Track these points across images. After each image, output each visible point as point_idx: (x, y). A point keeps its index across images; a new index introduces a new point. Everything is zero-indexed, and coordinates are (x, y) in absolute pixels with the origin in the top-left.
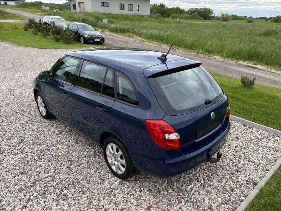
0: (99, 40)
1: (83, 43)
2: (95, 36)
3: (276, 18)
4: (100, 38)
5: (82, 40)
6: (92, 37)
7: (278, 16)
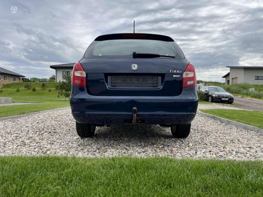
0: (227, 99)
1: (211, 102)
2: (222, 95)
4: (228, 97)
5: (210, 99)
6: (219, 96)
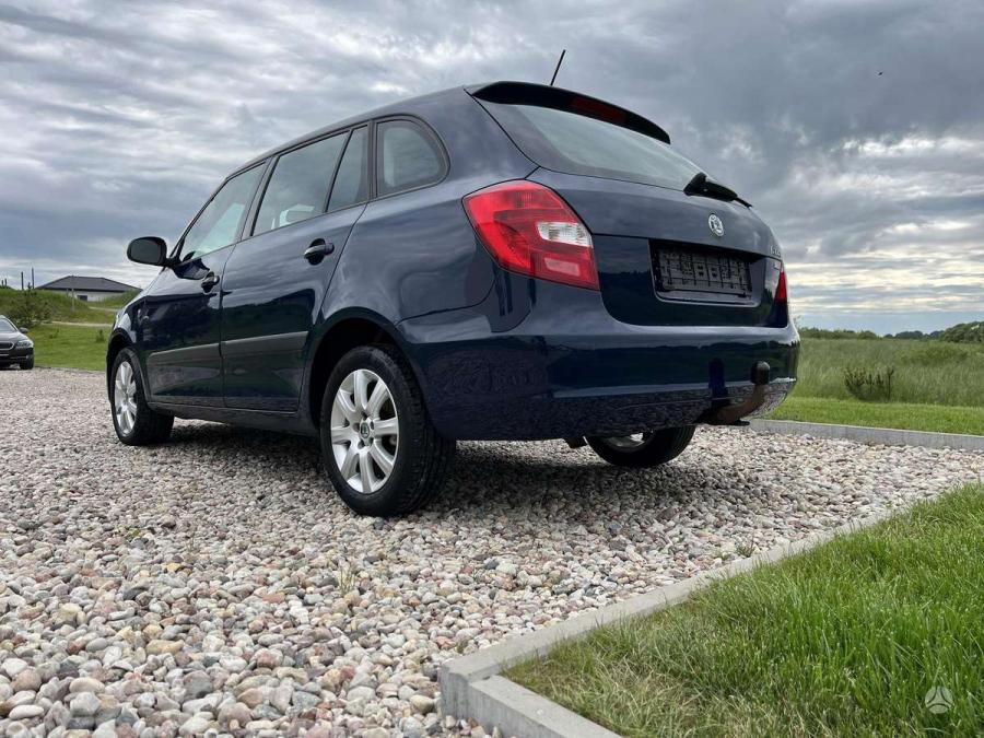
3: (954, 332)
7: (959, 326)
